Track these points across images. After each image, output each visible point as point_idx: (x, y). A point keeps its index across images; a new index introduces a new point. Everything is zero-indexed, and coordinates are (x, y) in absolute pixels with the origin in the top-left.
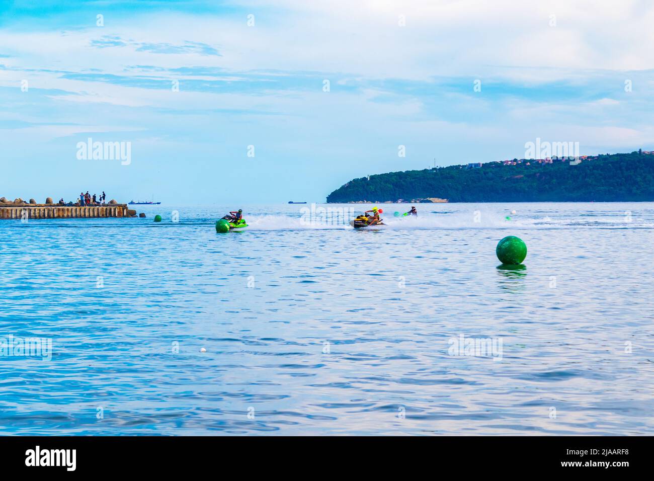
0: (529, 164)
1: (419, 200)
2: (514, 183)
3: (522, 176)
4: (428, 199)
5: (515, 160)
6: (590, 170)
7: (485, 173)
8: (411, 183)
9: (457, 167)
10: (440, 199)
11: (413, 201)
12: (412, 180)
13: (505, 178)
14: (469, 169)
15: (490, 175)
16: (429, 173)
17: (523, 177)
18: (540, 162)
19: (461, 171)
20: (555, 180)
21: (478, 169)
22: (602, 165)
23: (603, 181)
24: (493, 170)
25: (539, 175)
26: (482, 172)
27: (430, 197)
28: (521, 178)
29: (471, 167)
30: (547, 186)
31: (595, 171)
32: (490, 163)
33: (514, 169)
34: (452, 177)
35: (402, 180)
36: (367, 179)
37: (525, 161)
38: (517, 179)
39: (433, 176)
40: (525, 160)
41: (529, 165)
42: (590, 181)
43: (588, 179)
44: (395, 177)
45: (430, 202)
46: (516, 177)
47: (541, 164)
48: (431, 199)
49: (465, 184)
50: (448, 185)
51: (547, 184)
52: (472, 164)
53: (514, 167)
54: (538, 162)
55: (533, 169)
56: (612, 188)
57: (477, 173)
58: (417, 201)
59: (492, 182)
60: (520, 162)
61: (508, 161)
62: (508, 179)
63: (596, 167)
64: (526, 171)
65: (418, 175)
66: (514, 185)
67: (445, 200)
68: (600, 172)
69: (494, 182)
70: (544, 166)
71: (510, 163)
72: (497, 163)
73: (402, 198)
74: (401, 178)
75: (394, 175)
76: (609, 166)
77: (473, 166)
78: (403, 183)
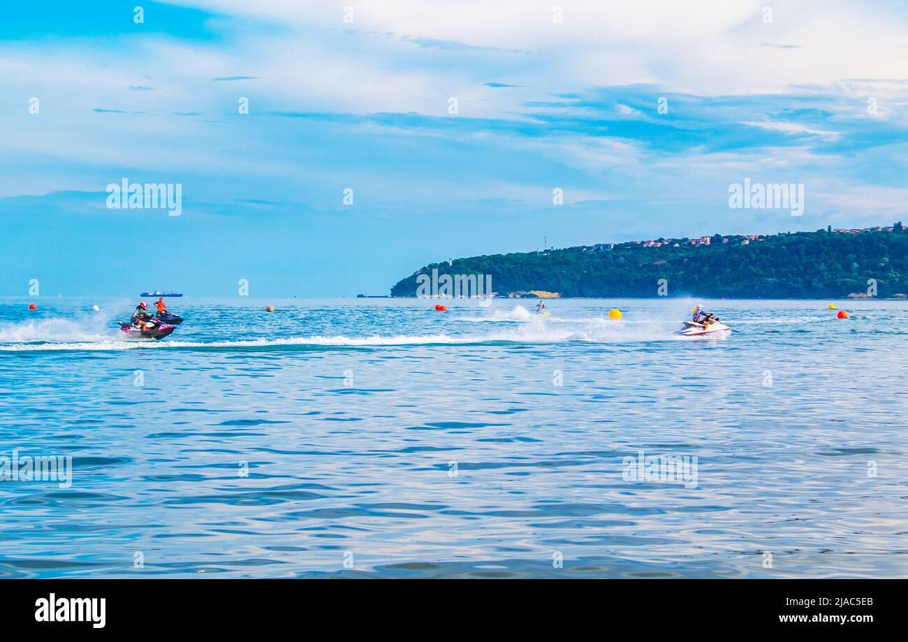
0: (677, 245)
1: (519, 294)
2: (653, 272)
3: (664, 262)
4: (533, 292)
5: (661, 240)
6: (756, 255)
7: (615, 258)
8: (509, 270)
9: (579, 249)
10: (549, 293)
11: (511, 296)
12: (511, 266)
13: (641, 265)
14: (595, 253)
15: (622, 259)
16: (536, 257)
17: (665, 264)
18: (693, 243)
19: (582, 254)
20: (707, 268)
21: (608, 253)
22: (772, 247)
23: (773, 270)
24: (627, 254)
25: (687, 261)
26: (610, 256)
27: (535, 290)
28: (662, 265)
29: (599, 249)
30: (696, 276)
31: (763, 256)
32: (626, 243)
33: (656, 253)
34: (567, 263)
35: (496, 267)
36: (449, 264)
37: (673, 241)
38: (656, 265)
39: (541, 261)
40: (673, 239)
41: (677, 247)
42: (755, 269)
43: (752, 267)
44: (488, 261)
45: (534, 296)
46: (656, 263)
47: (694, 246)
48: (537, 293)
49: (586, 272)
50: (561, 274)
51: (696, 273)
52: (600, 245)
53: (657, 250)
54: (691, 242)
55: (681, 253)
56: (784, 279)
57: (604, 257)
58: (517, 296)
59: (622, 269)
60: (666, 243)
61: (650, 242)
62: (644, 266)
63: (764, 250)
64: (671, 255)
65: (520, 259)
66: (651, 274)
67: (556, 294)
68: (769, 257)
69: (625, 270)
70: (698, 248)
71: (652, 243)
72: (636, 243)
73: (497, 291)
74: (496, 263)
75: (487, 260)
76: (783, 249)
77: (601, 248)
78: (498, 270)
